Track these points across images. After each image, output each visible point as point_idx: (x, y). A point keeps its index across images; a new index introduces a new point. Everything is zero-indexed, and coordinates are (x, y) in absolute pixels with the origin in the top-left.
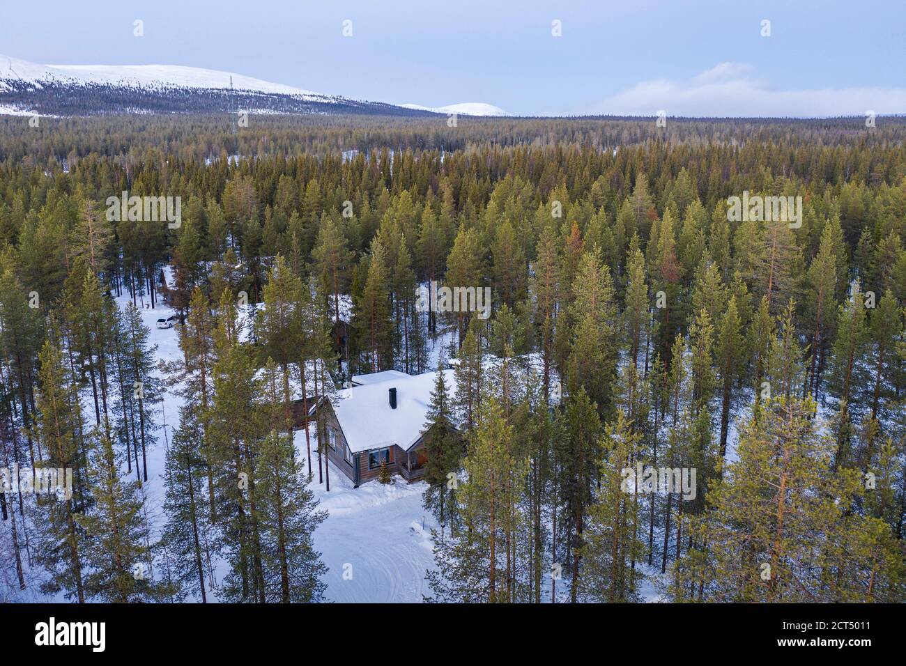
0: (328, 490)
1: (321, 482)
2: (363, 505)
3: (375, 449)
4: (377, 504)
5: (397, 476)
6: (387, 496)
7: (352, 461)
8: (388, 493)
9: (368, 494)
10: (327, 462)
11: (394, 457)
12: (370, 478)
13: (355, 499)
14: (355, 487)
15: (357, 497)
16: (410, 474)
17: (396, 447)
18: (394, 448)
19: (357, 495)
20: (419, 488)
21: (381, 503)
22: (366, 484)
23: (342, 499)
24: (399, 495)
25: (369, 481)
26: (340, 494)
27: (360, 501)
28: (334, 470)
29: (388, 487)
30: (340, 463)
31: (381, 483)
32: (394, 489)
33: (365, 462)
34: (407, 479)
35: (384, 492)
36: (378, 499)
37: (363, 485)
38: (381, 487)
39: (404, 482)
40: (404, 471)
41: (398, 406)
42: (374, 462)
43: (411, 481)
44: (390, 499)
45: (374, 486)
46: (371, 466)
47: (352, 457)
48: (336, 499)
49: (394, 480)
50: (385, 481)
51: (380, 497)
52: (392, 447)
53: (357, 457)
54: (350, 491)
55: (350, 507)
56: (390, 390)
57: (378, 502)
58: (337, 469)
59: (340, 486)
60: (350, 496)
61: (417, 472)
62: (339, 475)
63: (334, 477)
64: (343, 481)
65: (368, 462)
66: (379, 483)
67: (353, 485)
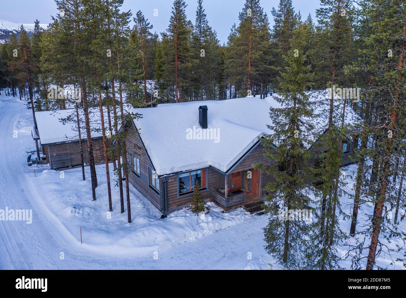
0: (130, 221)
1: (123, 211)
2: (173, 241)
3: (187, 172)
4: (191, 239)
5: (209, 203)
6: (203, 229)
7: (158, 187)
8: (203, 225)
9: (180, 226)
10: (128, 188)
11: (206, 182)
12: (179, 206)
13: (163, 233)
14: (163, 217)
15: (165, 231)
16: (228, 201)
17: (211, 169)
18: (207, 171)
19: (165, 228)
20: (239, 217)
21: (196, 238)
22: (175, 213)
23: (146, 233)
24: (217, 226)
25: (178, 210)
26: (144, 226)
27: (170, 236)
28: (138, 197)
29: (202, 216)
30: (145, 190)
31: (193, 212)
32: (210, 219)
33: (174, 187)
34: (222, 207)
35: (198, 223)
36: (193, 233)
37: (172, 215)
38: (194, 217)
39: (218, 210)
40: (219, 197)
41: (209, 126)
42: (184, 188)
43: (228, 209)
44: (206, 232)
45: (186, 216)
46: (180, 192)
47: (158, 181)
48: (139, 234)
49: (208, 208)
50: (197, 210)
51: (194, 230)
52: (204, 170)
53: (164, 180)
54: (156, 222)
55: (157, 245)
56: (200, 107)
57: (192, 237)
58: (142, 197)
59: (144, 216)
60: (156, 229)
61: (236, 199)
62: (144, 204)
63: (137, 205)
64: (148, 210)
65: (178, 188)
66: (190, 212)
67: (159, 214)
